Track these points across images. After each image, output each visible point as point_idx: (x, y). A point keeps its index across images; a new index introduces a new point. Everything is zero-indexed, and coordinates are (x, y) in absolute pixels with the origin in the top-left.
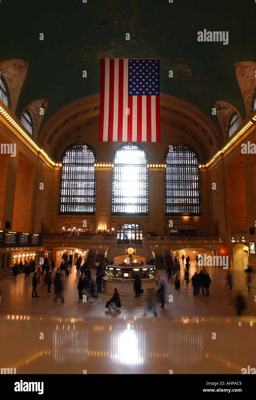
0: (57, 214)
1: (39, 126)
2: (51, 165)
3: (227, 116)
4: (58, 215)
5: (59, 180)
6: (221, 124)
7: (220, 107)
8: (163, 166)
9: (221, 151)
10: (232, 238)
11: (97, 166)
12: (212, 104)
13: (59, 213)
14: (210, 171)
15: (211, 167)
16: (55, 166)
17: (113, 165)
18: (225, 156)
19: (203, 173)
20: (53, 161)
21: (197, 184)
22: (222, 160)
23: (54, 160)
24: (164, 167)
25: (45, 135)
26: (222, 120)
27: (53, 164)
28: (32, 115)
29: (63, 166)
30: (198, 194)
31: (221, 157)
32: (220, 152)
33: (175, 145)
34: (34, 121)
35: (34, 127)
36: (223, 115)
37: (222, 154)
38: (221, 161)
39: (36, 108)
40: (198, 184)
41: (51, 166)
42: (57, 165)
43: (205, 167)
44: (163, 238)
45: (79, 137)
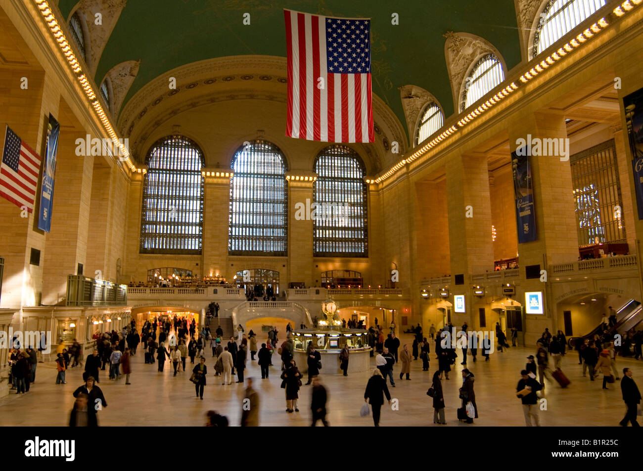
0: (138, 252)
1: (119, 106)
2: (130, 170)
3: (418, 108)
4: (140, 253)
5: (142, 195)
6: (408, 120)
7: (410, 95)
8: (311, 179)
9: (407, 160)
10: (422, 291)
11: (206, 175)
12: (398, 88)
13: (140, 250)
14: (383, 189)
15: (384, 183)
16: (136, 173)
17: (232, 174)
18: (411, 167)
19: (371, 193)
20: (134, 164)
21: (360, 208)
22: (407, 173)
23: (136, 163)
24: (313, 180)
25: (126, 121)
26: (411, 114)
27: (133, 168)
28: (111, 86)
29: (148, 172)
30: (362, 224)
31: (404, 170)
32: (404, 162)
33: (330, 147)
34: (112, 95)
35: (112, 106)
36: (413, 107)
37: (407, 165)
38: (405, 176)
39: (120, 74)
40: (362, 208)
41: (129, 173)
42: (139, 171)
43: (375, 183)
44: (319, 290)
45: (177, 126)
